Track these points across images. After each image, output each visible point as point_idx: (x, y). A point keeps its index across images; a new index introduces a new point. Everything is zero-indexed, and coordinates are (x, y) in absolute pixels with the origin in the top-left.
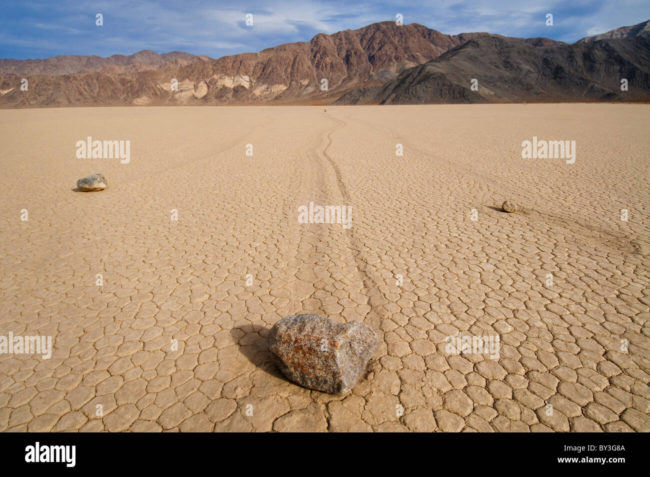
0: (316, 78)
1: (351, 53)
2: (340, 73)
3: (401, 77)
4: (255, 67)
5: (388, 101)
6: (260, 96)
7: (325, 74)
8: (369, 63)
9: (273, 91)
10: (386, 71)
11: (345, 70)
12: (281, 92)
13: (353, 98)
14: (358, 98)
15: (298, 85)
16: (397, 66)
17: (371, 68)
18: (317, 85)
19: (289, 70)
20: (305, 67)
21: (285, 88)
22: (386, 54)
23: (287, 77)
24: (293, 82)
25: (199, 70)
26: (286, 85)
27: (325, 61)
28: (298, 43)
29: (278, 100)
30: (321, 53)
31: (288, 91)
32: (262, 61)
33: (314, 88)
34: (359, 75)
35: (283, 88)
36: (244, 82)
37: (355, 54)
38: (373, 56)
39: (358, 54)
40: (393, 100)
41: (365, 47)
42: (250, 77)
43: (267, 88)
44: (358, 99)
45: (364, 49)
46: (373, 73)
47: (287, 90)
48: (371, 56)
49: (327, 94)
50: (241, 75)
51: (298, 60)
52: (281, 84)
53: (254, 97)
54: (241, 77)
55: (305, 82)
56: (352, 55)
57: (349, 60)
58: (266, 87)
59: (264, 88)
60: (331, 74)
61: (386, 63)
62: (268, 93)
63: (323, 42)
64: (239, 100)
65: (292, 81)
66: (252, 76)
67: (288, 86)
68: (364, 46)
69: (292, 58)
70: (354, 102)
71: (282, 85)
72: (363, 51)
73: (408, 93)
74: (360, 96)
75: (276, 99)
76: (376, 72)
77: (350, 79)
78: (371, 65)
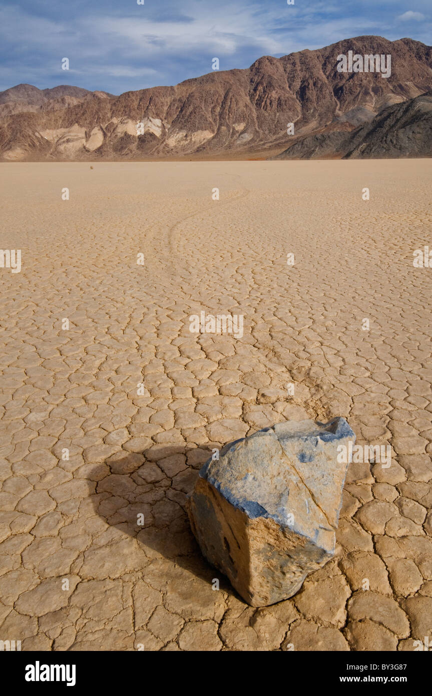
0: (255, 120)
1: (309, 84)
2: (290, 114)
3: (379, 118)
4: (170, 106)
5: (356, 153)
6: (175, 147)
7: (269, 115)
8: (334, 98)
9: (193, 140)
10: (359, 109)
11: (299, 108)
12: (205, 141)
13: (306, 149)
14: (312, 149)
15: (229, 131)
16: (377, 102)
17: (337, 105)
18: (257, 132)
19: (218, 109)
20: (241, 104)
21: (212, 135)
22: (361, 84)
23: (215, 120)
24: (223, 127)
25: (92, 111)
26: (213, 131)
27: (270, 95)
28: (231, 71)
29: (200, 152)
30: (265, 85)
31: (215, 140)
32: (180, 98)
33: (252, 135)
34: (319, 115)
35: (208, 135)
36: (154, 127)
37: (314, 85)
38: (341, 88)
39: (319, 86)
40: (363, 152)
41: (330, 75)
42: (162, 121)
43: (186, 136)
44: (313, 151)
45: (328, 78)
46: (340, 113)
47: (213, 138)
48: (338, 87)
49: (270, 144)
50: (150, 118)
51: (231, 95)
52: (205, 130)
53: (167, 149)
54: (150, 120)
55: (240, 127)
56: (310, 86)
57: (305, 94)
58: (185, 135)
59: (181, 136)
60: (278, 114)
61: (360, 97)
62: (187, 142)
63: (268, 69)
64: (146, 154)
65: (221, 125)
66: (165, 119)
67: (216, 132)
68: (327, 74)
69: (222, 93)
70: (308, 155)
71: (207, 131)
72: (327, 82)
73: (386, 141)
74: (317, 146)
75: (197, 151)
76: (345, 110)
77: (306, 122)
78: (337, 101)
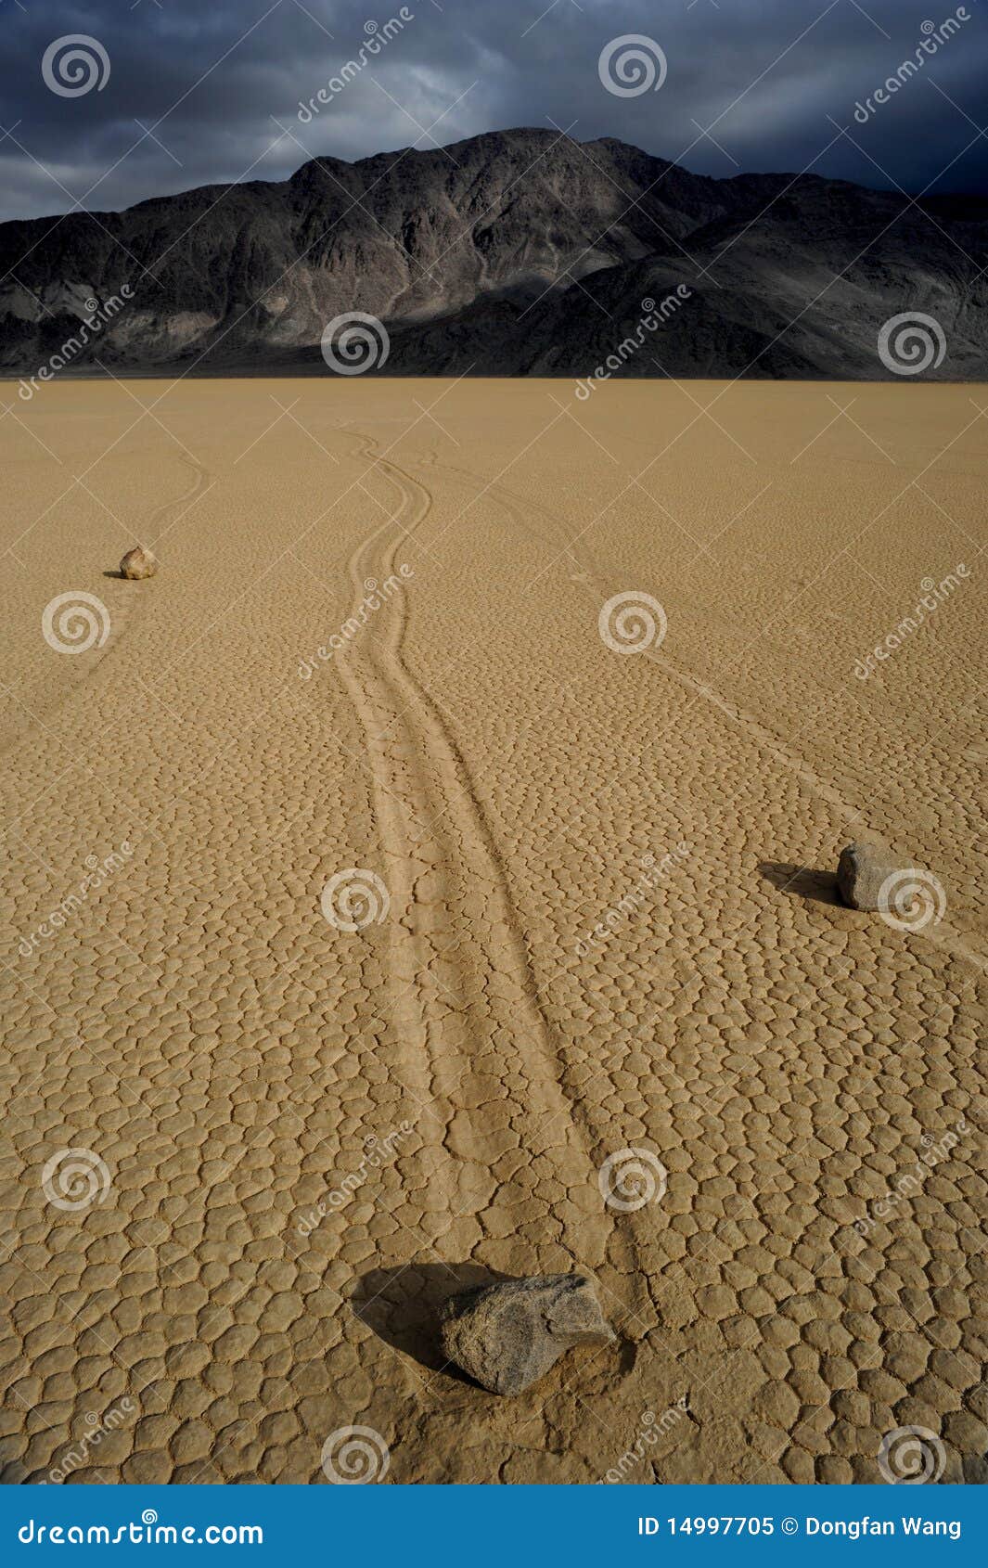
0: (310, 291)
1: (420, 220)
2: (385, 279)
3: (575, 295)
4: (112, 256)
5: (542, 364)
6: (129, 346)
7: (340, 281)
8: (476, 252)
9: (171, 331)
11: (403, 270)
12: (198, 335)
13: (429, 355)
14: (445, 355)
15: (252, 314)
16: (562, 264)
17: (481, 266)
18: (315, 316)
19: (225, 267)
20: (276, 256)
21: (215, 322)
22: (527, 225)
23: (220, 291)
24: (237, 305)
26: (217, 314)
27: (338, 240)
28: (249, 184)
29: (185, 362)
30: (326, 218)
31: (222, 334)
32: (136, 239)
33: (305, 324)
34: (446, 286)
35: (205, 322)
36: (77, 303)
37: (432, 223)
38: (488, 232)
39: (442, 225)
40: (555, 365)
41: (462, 203)
42: (95, 288)
43: (154, 323)
44: (448, 359)
45: (458, 209)
46: (489, 283)
47: (217, 328)
48: (480, 230)
50: (67, 282)
51: (251, 235)
52: (199, 310)
53: (111, 352)
54: (67, 288)
55: (277, 305)
56: (423, 225)
57: (415, 241)
58: (151, 320)
59: (142, 324)
60: (358, 280)
61: (526, 252)
62: (156, 338)
63: (330, 184)
65: (233, 300)
66: (102, 284)
67: (222, 316)
68: (458, 200)
69: (232, 232)
70: (435, 368)
71: (203, 313)
72: (455, 215)
73: (598, 344)
74: (452, 350)
75: (182, 356)
76: (499, 277)
77: (419, 299)
78: (482, 258)
